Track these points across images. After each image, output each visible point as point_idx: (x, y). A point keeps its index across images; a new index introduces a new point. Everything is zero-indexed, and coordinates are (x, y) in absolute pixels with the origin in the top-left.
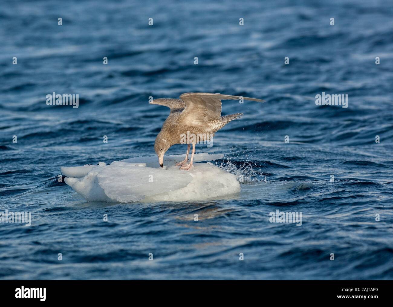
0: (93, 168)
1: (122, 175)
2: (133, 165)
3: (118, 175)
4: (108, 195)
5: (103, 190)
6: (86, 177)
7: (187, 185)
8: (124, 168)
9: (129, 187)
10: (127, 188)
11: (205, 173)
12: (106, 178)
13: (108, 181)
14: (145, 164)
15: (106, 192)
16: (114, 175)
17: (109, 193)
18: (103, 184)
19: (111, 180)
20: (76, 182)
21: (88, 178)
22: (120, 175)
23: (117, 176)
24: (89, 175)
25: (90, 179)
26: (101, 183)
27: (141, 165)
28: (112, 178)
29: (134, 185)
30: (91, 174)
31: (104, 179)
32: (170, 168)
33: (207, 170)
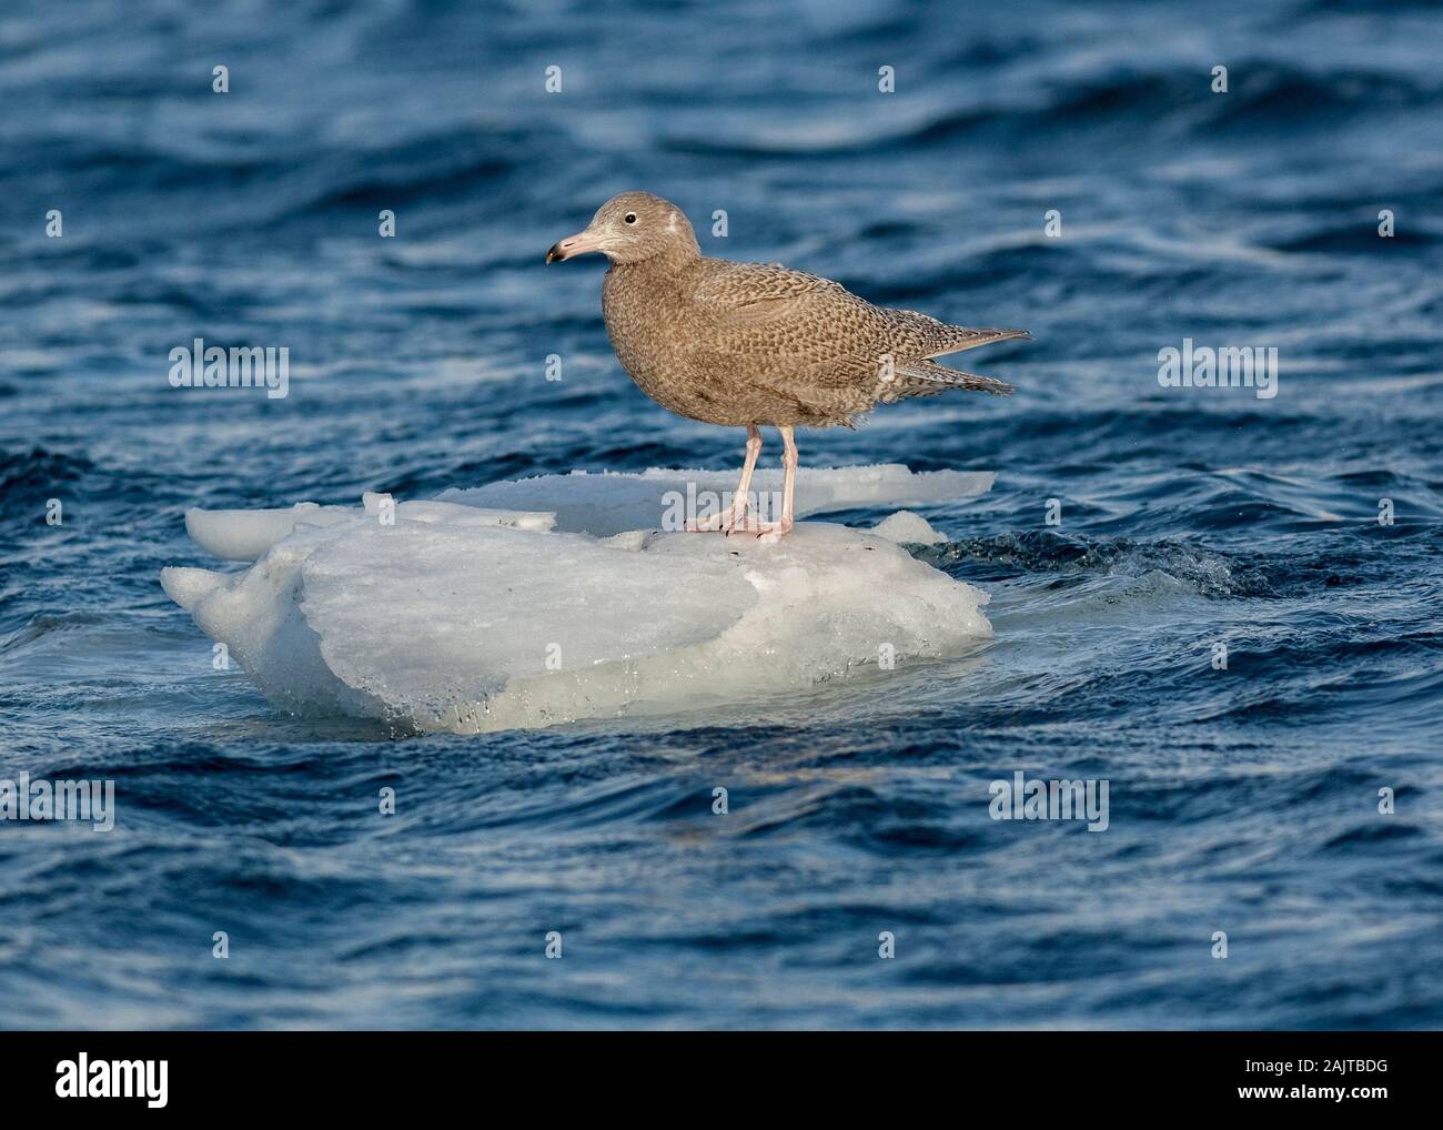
0: (297, 527)
1: (422, 571)
2: (489, 519)
3: (402, 568)
4: (337, 667)
5: (316, 638)
6: (258, 571)
7: (725, 629)
8: (437, 535)
9: (444, 629)
10: (432, 636)
11: (825, 573)
12: (341, 578)
13: (346, 597)
14: (548, 519)
15: (327, 649)
16: (383, 567)
17: (339, 656)
18: (320, 612)
19: (364, 588)
20: (211, 593)
21: (267, 577)
22: (411, 568)
23: (398, 572)
24: (271, 562)
25: (277, 581)
26: (309, 606)
27: (530, 522)
28: (369, 581)
29: (466, 623)
30: (283, 555)
31: (331, 585)
32: (659, 543)
33: (837, 561)
